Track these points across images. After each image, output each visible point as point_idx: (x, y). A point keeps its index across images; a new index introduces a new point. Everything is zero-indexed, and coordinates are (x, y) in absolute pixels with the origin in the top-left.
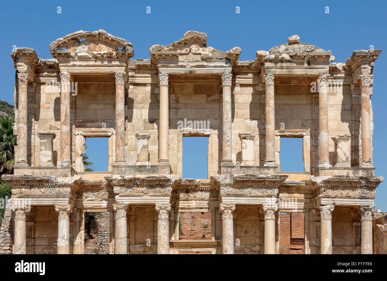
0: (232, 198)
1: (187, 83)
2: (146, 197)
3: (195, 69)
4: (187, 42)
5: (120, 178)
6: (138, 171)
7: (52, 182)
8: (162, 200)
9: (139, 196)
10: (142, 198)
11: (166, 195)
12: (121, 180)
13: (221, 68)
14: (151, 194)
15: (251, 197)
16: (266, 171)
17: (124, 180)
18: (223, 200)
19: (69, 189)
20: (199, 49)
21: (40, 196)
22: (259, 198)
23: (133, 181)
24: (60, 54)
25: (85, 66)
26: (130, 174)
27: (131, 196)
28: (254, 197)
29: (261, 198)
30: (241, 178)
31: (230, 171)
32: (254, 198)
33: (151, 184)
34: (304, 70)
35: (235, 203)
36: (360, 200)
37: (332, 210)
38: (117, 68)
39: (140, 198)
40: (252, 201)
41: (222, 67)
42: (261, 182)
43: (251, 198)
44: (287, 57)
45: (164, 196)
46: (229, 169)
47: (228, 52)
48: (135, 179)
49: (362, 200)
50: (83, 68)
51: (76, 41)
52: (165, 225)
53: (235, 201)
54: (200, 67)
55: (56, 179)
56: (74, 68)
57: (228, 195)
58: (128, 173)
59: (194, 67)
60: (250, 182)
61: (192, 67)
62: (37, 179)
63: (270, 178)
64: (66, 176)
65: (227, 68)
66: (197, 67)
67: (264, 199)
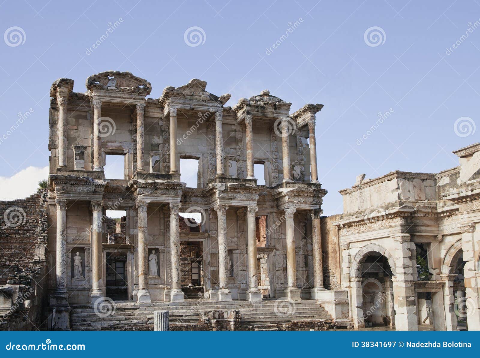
0: (226, 201)
1: (184, 120)
2: (164, 198)
3: (197, 106)
5: (144, 182)
6: (156, 178)
7: (90, 182)
8: (175, 200)
9: (157, 196)
10: (160, 198)
11: (178, 197)
12: (144, 183)
13: (216, 108)
14: (167, 195)
16: (249, 183)
17: (147, 183)
18: (219, 202)
19: (103, 189)
20: (200, 93)
22: (245, 202)
23: (154, 185)
25: (113, 97)
26: (150, 180)
27: (151, 196)
29: (247, 202)
30: (234, 186)
31: (224, 181)
32: (241, 201)
33: (167, 187)
34: (273, 114)
35: (228, 204)
36: (312, 206)
37: (295, 211)
38: (138, 101)
39: (158, 198)
40: (240, 203)
43: (239, 201)
45: (176, 197)
46: (223, 180)
48: (155, 183)
49: (314, 206)
50: (112, 98)
52: (177, 218)
53: (228, 203)
54: (200, 106)
55: (92, 180)
56: (105, 98)
57: (224, 198)
58: (148, 179)
59: (197, 105)
61: (195, 105)
62: (79, 179)
63: (254, 187)
64: (99, 179)
65: (220, 108)
66: (199, 105)
67: (248, 202)
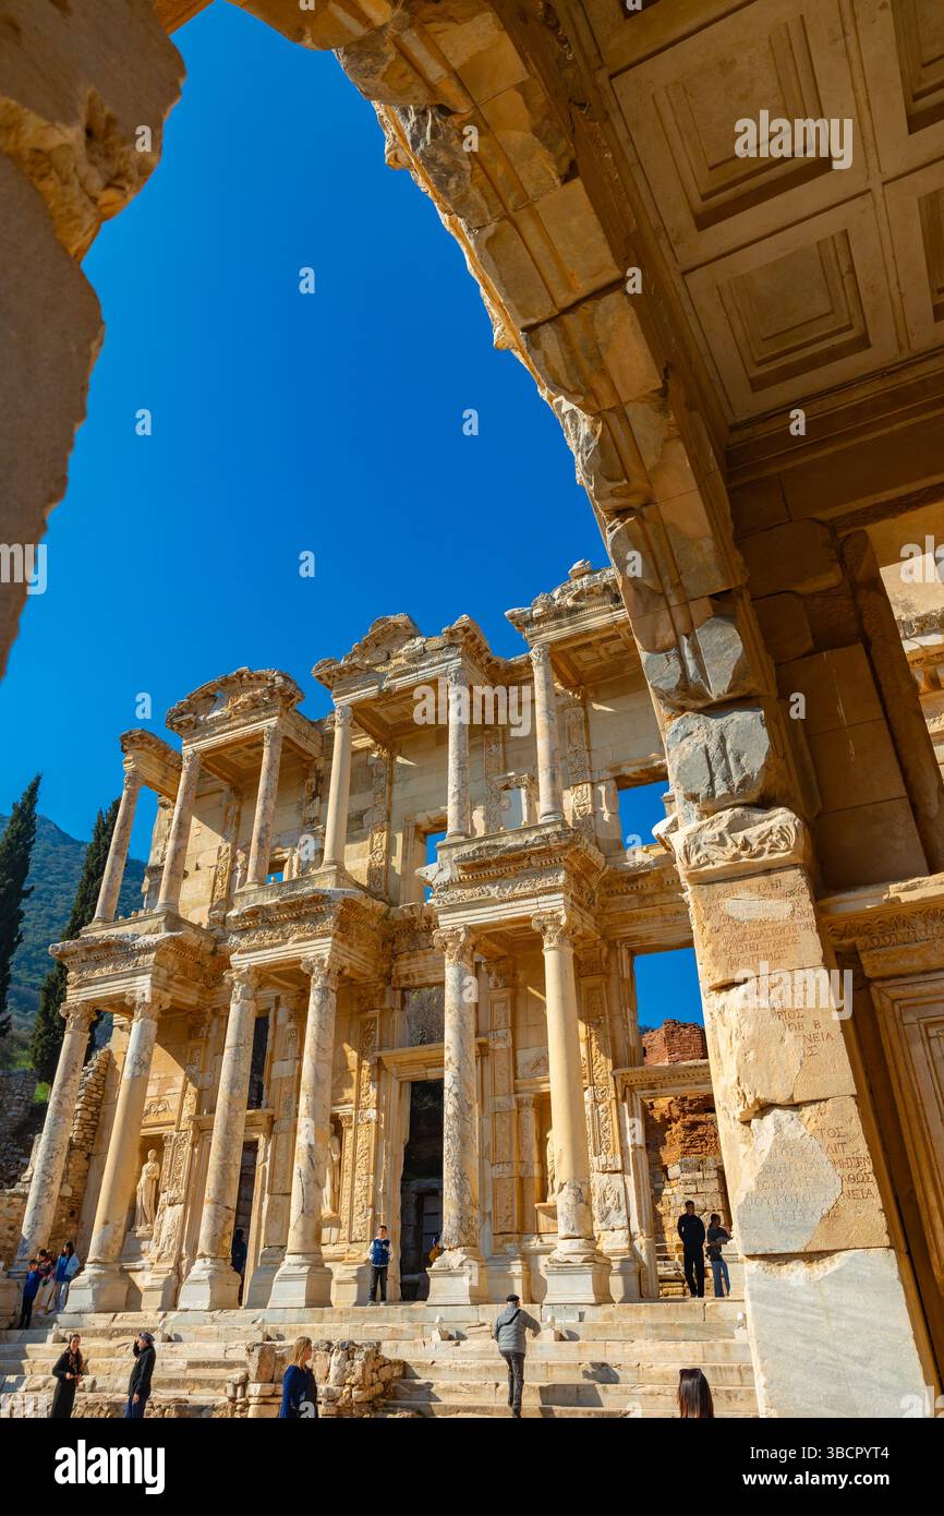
0: (460, 914)
2: (290, 945)
3: (395, 682)
4: (378, 641)
7: (126, 947)
8: (316, 947)
9: (272, 946)
10: (280, 949)
11: (324, 935)
13: (442, 665)
14: (296, 937)
15: (503, 902)
18: (440, 923)
21: (107, 979)
22: (522, 902)
23: (260, 915)
24: (180, 725)
25: (219, 733)
27: (260, 949)
28: (510, 901)
29: (527, 901)
30: (466, 860)
32: (510, 905)
34: (610, 615)
35: (463, 924)
38: (266, 721)
39: (275, 950)
40: (505, 912)
41: (444, 661)
42: (518, 860)
43: (506, 906)
44: (570, 603)
45: (320, 937)
47: (445, 629)
50: (216, 738)
51: (211, 698)
53: (467, 918)
54: (402, 676)
56: (202, 742)
57: (452, 909)
60: (493, 866)
61: (391, 679)
63: (533, 845)
64: (157, 931)
65: (455, 662)
66: (398, 677)
67: (534, 900)
